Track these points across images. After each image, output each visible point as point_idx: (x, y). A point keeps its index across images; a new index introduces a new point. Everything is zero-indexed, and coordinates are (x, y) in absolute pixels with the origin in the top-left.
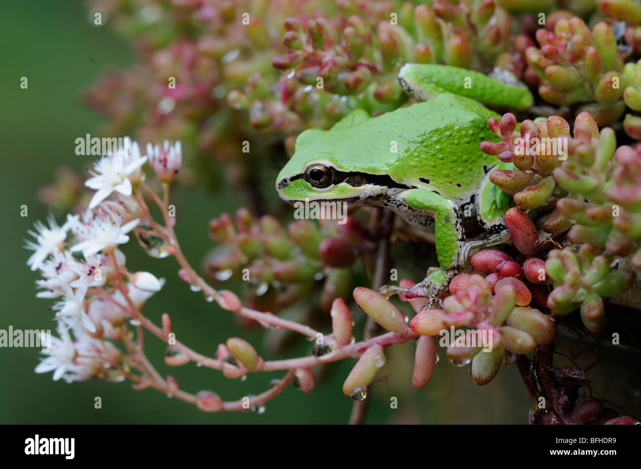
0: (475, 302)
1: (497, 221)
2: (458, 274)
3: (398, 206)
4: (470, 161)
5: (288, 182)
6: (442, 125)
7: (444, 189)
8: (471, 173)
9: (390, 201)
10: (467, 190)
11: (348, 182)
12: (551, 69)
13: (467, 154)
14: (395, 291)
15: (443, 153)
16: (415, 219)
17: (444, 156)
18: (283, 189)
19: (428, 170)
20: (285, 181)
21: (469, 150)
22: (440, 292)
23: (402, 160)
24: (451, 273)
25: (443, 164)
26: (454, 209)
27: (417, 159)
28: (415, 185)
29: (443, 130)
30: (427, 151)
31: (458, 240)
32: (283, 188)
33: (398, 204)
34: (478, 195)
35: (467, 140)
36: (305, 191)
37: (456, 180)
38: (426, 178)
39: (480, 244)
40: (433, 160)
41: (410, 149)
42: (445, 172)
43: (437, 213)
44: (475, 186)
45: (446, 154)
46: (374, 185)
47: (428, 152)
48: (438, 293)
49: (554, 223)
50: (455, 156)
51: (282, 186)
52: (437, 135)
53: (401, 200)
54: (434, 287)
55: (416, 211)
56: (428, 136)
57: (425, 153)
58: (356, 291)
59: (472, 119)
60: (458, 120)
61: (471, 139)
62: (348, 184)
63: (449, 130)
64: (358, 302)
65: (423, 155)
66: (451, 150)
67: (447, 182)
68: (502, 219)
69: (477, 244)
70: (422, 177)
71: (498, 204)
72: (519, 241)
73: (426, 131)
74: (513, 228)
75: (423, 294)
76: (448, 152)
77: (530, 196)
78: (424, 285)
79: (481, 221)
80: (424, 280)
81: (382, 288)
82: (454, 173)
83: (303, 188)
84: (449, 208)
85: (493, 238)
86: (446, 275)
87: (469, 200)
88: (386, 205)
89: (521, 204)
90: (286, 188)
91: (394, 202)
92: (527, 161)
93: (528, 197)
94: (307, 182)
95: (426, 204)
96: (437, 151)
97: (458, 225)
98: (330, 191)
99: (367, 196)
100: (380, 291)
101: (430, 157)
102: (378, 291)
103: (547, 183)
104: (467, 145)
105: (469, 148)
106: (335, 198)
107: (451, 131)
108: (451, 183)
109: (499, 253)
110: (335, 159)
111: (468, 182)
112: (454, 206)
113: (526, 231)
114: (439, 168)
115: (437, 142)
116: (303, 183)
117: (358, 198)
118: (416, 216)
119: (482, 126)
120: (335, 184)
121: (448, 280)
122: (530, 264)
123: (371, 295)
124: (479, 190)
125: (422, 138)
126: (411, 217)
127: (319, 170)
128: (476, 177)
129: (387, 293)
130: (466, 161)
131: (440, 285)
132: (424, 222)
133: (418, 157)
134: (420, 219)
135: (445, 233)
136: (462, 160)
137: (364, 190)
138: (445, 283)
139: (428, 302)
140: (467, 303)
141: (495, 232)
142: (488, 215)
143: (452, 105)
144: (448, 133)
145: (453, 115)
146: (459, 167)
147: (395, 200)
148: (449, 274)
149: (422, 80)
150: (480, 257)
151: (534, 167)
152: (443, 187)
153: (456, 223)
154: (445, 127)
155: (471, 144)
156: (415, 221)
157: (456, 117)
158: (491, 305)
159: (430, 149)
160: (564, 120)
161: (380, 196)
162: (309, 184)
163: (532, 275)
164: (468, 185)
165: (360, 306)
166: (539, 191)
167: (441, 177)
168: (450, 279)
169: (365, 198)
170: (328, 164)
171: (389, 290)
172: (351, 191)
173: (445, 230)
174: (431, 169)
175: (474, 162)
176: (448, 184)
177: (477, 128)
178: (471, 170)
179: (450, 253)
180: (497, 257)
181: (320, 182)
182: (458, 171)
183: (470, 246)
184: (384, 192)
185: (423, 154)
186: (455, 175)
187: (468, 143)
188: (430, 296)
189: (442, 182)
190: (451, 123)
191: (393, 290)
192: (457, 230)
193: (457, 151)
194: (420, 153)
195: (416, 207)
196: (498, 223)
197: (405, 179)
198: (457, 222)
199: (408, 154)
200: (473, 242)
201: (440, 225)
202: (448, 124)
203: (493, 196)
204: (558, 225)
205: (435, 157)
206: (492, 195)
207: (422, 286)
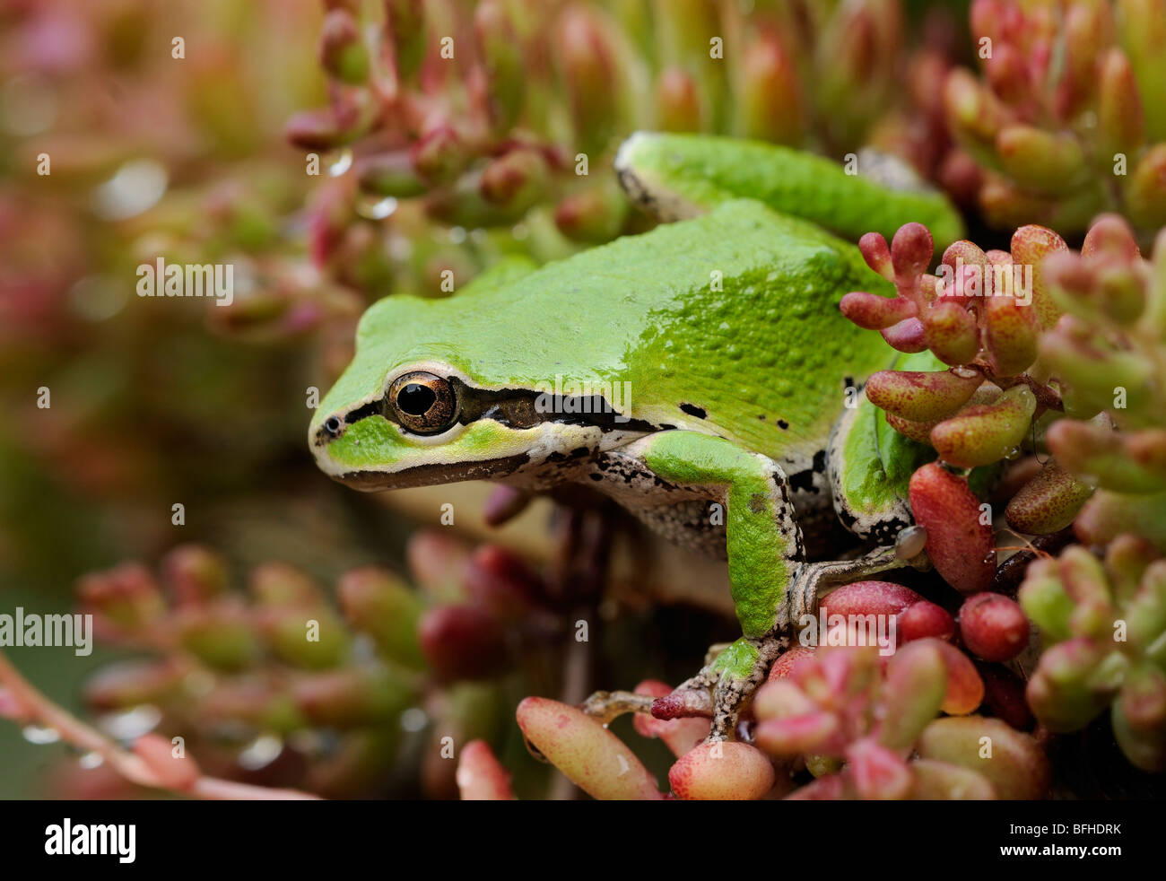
0: (844, 686)
1: (887, 510)
2: (789, 649)
3: (628, 479)
4: (809, 363)
5: (342, 425)
6: (736, 272)
7: (747, 435)
8: (814, 396)
9: (608, 465)
10: (804, 438)
11: (497, 416)
12: (1014, 134)
13: (800, 346)
14: (624, 705)
15: (739, 341)
16: (673, 513)
17: (742, 350)
18: (327, 446)
19: (701, 383)
20: (333, 423)
21: (805, 336)
22: (743, 698)
23: (637, 357)
24: (771, 647)
25: (739, 370)
26: (775, 476)
27: (672, 355)
28: (669, 421)
29: (739, 284)
30: (699, 336)
31: (787, 557)
32: (329, 441)
33: (627, 472)
34: (833, 451)
35: (799, 308)
36: (384, 447)
37: (774, 411)
38: (697, 405)
39: (846, 568)
40: (713, 360)
41: (656, 330)
42: (745, 390)
43: (731, 488)
44: (825, 428)
45: (745, 343)
46: (566, 423)
47: (701, 340)
48: (739, 700)
49: (1036, 504)
50: (768, 350)
51: (326, 437)
52: (723, 297)
53: (635, 461)
54: (728, 684)
55: (676, 487)
56: (701, 297)
57: (692, 340)
58: (525, 707)
59: (812, 256)
60: (776, 259)
61: (810, 306)
62: (497, 423)
63: (753, 283)
64: (529, 736)
65: (688, 347)
66: (758, 334)
67: (750, 415)
68: (898, 507)
69: (838, 567)
70: (687, 403)
71: (886, 470)
72: (946, 553)
73: (696, 285)
74: (931, 516)
75: (699, 706)
76: (751, 339)
77: (974, 430)
78: (702, 684)
79: (845, 513)
80: (701, 672)
81: (591, 699)
82: (769, 392)
83: (381, 438)
84: (762, 474)
85: (876, 555)
86: (757, 652)
87: (809, 465)
88: (597, 477)
89: (950, 452)
90: (337, 443)
91: (618, 468)
92: (963, 338)
93: (970, 433)
94: (391, 423)
95: (701, 467)
96: (725, 336)
97: (787, 518)
98: (450, 442)
99: (549, 452)
100: (586, 707)
101: (707, 352)
102: (581, 707)
103: (1017, 400)
104: (800, 323)
105: (805, 330)
106: (464, 459)
107: (759, 285)
108: (762, 418)
109: (894, 588)
110: (464, 358)
111: (806, 417)
112: (774, 468)
113: (963, 525)
114: (729, 381)
115: (724, 313)
116: (381, 424)
117: (523, 458)
118: (674, 506)
119: (837, 273)
120: (465, 423)
121: (765, 665)
122: (978, 606)
123: (561, 716)
124: (837, 439)
125: (686, 303)
126: (663, 509)
127: (421, 386)
128: (826, 406)
129: (603, 711)
130: (799, 363)
131: (744, 679)
132: (695, 522)
133: (675, 350)
134: (686, 512)
135: (752, 541)
136: (787, 360)
137: (538, 438)
138: (756, 673)
139: (712, 725)
140: (821, 691)
141: (881, 540)
142: (863, 495)
143: (758, 226)
144: (751, 291)
145: (762, 248)
146: (781, 377)
147: (619, 464)
148: (766, 648)
149: (677, 174)
150: (844, 598)
151: (979, 360)
152: (743, 427)
153: (780, 512)
154: (745, 275)
155: (810, 319)
156: (673, 519)
157: (771, 252)
158: (883, 699)
159: (706, 332)
160: (1057, 238)
161: (580, 453)
162: (396, 427)
163: (982, 634)
164: (807, 425)
165: (536, 744)
166: (995, 417)
167: (736, 402)
168: (770, 663)
169: (543, 459)
170: (445, 369)
171: (610, 702)
172: (507, 439)
173: (753, 532)
174: (708, 381)
175: (821, 365)
176: (756, 422)
177: (827, 278)
178: (812, 387)
179: (768, 593)
180: (889, 596)
181: (423, 416)
182: (779, 389)
183: (820, 572)
184: (590, 441)
185: (689, 343)
186: (770, 397)
187: (804, 316)
188: (718, 710)
189: (740, 414)
190: (758, 266)
191: (620, 702)
192: (784, 532)
193: (774, 337)
194: (681, 341)
195: (675, 476)
196: (888, 517)
197: (644, 406)
198: (783, 510)
199: (652, 341)
200: (826, 563)
201: (740, 520)
202: (751, 269)
203: (874, 450)
204: (1046, 509)
205: (718, 351)
206: (870, 446)
207: (697, 686)
